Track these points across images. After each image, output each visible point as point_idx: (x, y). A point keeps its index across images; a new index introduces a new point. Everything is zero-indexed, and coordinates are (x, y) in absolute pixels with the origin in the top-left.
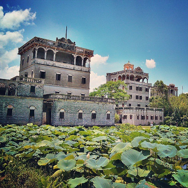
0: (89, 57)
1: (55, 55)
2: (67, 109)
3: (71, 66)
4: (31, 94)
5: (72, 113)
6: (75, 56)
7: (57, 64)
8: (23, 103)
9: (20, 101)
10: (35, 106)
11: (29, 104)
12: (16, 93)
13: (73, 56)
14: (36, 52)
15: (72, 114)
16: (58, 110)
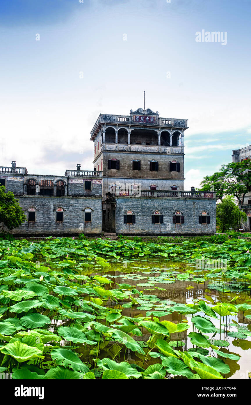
0: (181, 130)
1: (129, 136)
2: (137, 209)
3: (154, 148)
4: (87, 192)
5: (144, 216)
6: (159, 132)
7: (134, 148)
8: (76, 205)
9: (72, 202)
10: (91, 208)
11: (83, 206)
12: (66, 193)
13: (157, 132)
14: (104, 134)
15: (145, 218)
16: (123, 212)
